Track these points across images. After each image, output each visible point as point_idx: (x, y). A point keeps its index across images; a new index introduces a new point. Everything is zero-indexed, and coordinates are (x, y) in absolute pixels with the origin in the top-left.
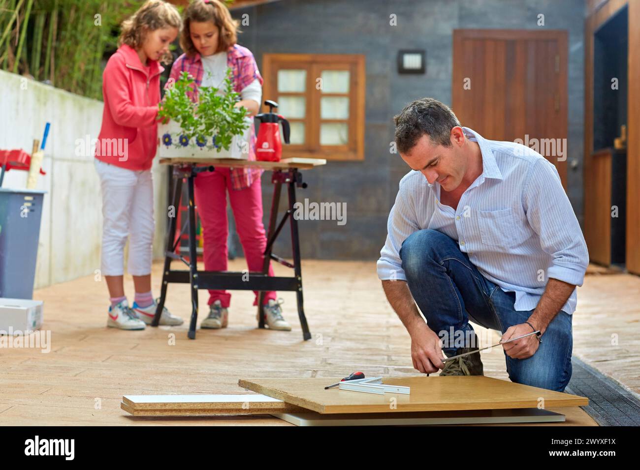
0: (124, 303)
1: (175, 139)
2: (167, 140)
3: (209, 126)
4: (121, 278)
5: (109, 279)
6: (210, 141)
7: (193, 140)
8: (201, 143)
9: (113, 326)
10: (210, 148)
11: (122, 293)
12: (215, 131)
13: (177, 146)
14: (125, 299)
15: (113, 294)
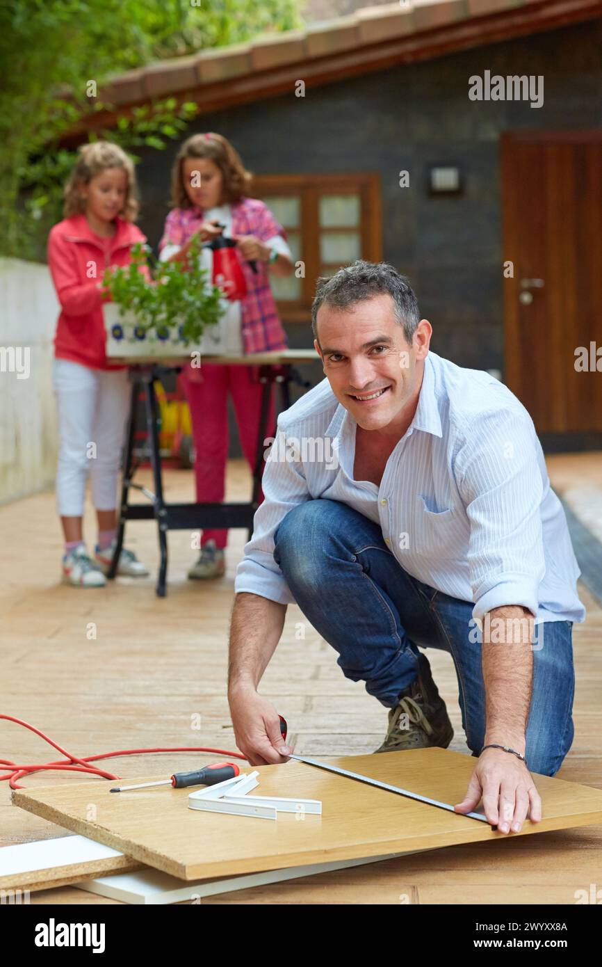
0: (81, 551)
1: (128, 332)
2: (117, 333)
3: (172, 314)
4: (79, 520)
5: (65, 520)
6: (174, 333)
7: (152, 333)
8: (163, 335)
9: (68, 583)
10: (175, 342)
11: (80, 537)
12: (180, 320)
13: (131, 341)
14: (84, 544)
15: (68, 537)
